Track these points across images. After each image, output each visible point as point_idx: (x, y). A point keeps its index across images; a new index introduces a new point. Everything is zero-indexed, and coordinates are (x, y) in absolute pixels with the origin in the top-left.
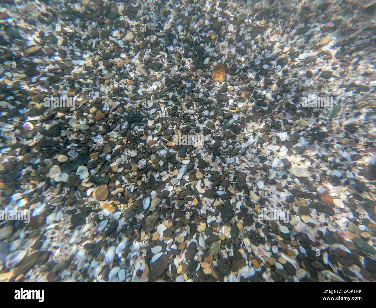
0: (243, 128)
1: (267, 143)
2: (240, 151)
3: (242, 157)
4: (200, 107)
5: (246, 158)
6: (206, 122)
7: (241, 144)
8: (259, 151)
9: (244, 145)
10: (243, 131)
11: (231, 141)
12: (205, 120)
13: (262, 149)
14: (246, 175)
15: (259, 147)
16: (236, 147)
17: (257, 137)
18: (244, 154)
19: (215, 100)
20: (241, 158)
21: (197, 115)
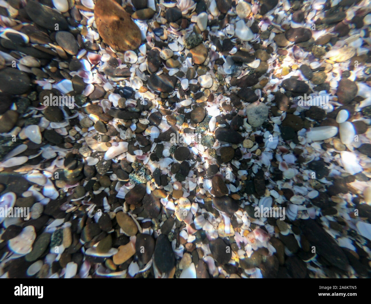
0: (242, 124)
1: (303, 130)
2: (267, 174)
3: (279, 183)
4: (134, 127)
5: (287, 181)
6: (166, 152)
7: (258, 158)
8: (297, 153)
9: (266, 158)
10: (244, 130)
11: (237, 164)
12: (161, 148)
13: (300, 147)
14: (317, 220)
15: (292, 146)
16: (255, 169)
17: (276, 128)
18: (278, 175)
19: (150, 96)
20: (280, 188)
21: (138, 148)
